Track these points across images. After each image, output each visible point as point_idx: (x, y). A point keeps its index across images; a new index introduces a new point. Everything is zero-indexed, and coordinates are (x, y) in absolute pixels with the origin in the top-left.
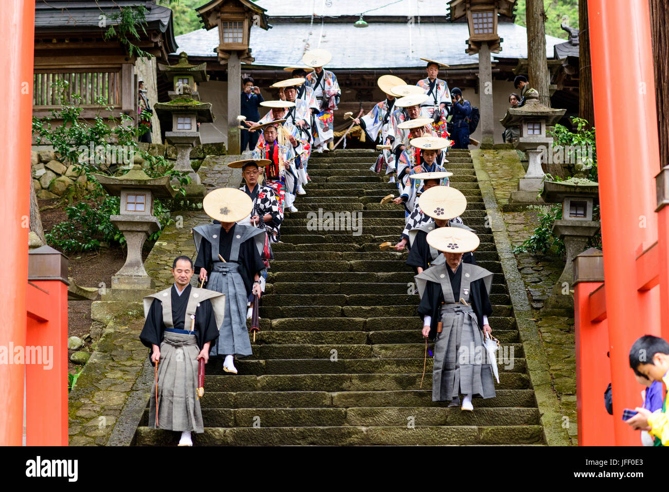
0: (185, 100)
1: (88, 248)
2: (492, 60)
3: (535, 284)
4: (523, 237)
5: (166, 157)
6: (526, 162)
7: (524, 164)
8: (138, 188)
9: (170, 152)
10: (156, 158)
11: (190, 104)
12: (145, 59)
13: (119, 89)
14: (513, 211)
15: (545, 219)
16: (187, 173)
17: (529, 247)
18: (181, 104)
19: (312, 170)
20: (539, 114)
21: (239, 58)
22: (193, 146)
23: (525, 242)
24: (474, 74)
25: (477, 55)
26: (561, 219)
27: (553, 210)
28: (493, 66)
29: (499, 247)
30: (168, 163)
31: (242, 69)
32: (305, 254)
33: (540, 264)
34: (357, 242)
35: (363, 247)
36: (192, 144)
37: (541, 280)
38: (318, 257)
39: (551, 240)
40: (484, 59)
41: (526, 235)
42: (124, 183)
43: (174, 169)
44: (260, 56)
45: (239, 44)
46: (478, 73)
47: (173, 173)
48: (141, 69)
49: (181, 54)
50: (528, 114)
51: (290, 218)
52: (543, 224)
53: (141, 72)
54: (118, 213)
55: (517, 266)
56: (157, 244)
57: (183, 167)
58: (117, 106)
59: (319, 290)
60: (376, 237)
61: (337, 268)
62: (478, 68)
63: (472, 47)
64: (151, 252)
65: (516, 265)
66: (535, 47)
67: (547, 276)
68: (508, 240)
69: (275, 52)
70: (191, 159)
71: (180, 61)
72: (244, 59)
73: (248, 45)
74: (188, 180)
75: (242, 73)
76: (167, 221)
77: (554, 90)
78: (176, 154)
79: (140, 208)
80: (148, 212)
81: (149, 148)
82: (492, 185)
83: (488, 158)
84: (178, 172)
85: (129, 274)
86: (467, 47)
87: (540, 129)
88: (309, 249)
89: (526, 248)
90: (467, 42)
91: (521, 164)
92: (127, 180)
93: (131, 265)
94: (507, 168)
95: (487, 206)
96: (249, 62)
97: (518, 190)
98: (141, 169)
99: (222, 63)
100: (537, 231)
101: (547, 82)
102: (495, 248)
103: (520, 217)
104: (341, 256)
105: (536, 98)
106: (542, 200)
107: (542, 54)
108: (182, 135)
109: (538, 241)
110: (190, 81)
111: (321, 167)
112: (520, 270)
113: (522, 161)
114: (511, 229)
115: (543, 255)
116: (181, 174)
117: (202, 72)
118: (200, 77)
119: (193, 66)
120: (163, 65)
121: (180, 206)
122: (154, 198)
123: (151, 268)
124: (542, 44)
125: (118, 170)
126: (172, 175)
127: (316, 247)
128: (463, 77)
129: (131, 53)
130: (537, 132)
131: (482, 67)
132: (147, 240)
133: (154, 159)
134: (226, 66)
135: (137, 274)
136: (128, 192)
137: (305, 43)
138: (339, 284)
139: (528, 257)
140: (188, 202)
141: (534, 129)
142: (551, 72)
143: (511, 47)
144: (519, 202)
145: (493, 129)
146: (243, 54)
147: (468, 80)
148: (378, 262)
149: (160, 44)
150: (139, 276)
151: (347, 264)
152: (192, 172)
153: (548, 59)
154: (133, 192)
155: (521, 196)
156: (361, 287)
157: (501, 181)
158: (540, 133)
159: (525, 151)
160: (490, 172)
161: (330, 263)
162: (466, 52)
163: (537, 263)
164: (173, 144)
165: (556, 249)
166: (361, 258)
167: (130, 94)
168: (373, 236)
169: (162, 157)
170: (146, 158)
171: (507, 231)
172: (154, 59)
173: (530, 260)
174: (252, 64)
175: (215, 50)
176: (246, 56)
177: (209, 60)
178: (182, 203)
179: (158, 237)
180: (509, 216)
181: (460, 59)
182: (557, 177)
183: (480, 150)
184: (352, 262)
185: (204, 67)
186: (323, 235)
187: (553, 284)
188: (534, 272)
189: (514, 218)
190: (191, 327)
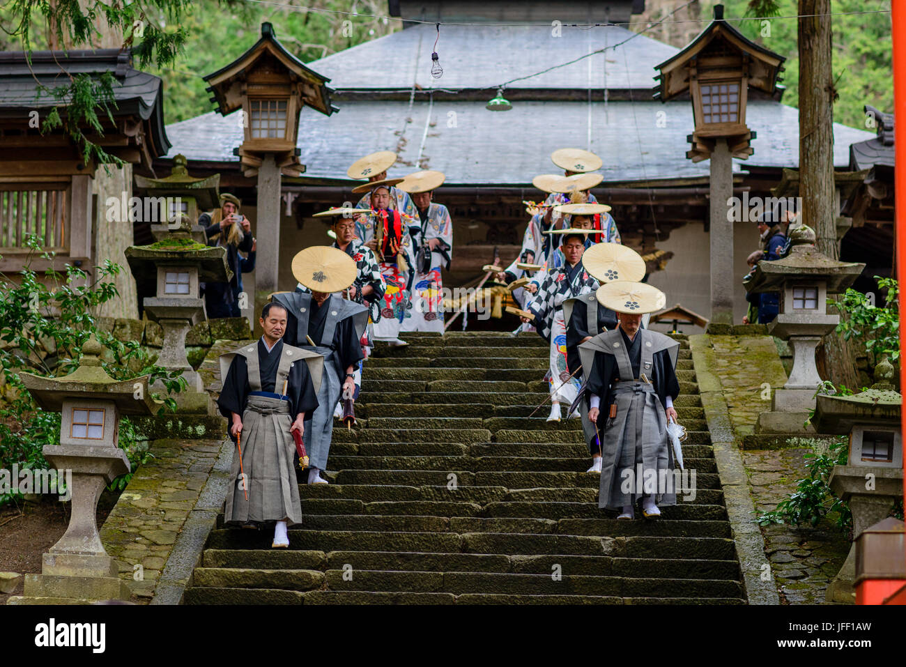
0: (180, 241)
2: (736, 168)
3: (794, 582)
4: (778, 496)
5: (145, 342)
6: (788, 358)
7: (787, 362)
8: (93, 398)
9: (151, 333)
10: (126, 345)
11: (187, 248)
12: (111, 166)
13: (66, 220)
14: (761, 448)
15: (818, 463)
16: (180, 371)
17: (788, 514)
18: (172, 248)
19: (402, 369)
20: (815, 272)
21: (278, 166)
22: (191, 324)
23: (780, 505)
24: (702, 195)
25: (708, 162)
26: (846, 464)
27: (833, 448)
28: (738, 181)
29: (732, 512)
30: (150, 353)
31: (283, 184)
32: (383, 519)
33: (806, 546)
34: (477, 500)
35: (488, 508)
36: (190, 320)
37: (806, 575)
38: (407, 526)
39: (828, 502)
40: (720, 169)
41: (783, 492)
42: (69, 388)
43: (157, 364)
44: (317, 162)
45: (278, 141)
46: (709, 194)
47: (156, 372)
48: (105, 184)
49: (176, 157)
50: (796, 272)
51: (359, 454)
52: (813, 474)
53: (106, 188)
54: (57, 441)
55: (765, 548)
56: (123, 496)
57: (173, 361)
58: (60, 251)
59: (406, 585)
60: (511, 491)
61: (439, 545)
62: (707, 185)
63: (699, 147)
64: (113, 511)
65: (762, 546)
66: (813, 149)
67: (818, 567)
68: (749, 501)
69: (344, 154)
70: (187, 346)
71: (173, 169)
72: (289, 167)
73: (295, 141)
74: (181, 384)
75: (283, 192)
76: (142, 458)
77: (845, 227)
78: (162, 337)
79: (96, 433)
80: (108, 440)
81: (115, 326)
82: (725, 400)
83: (719, 350)
84: (164, 369)
85: (73, 549)
86: (689, 147)
87: (816, 299)
88: (391, 510)
89: (781, 514)
90: (689, 139)
91: (780, 363)
92: (74, 384)
93: (78, 534)
94: (755, 369)
95: (714, 438)
96: (294, 174)
97: (773, 409)
98: (99, 365)
99: (248, 174)
100: (803, 485)
101: (833, 212)
102: (725, 515)
103: (773, 459)
104: (448, 525)
105: (811, 242)
106: (812, 429)
107: (825, 161)
108: (172, 304)
109: (804, 503)
110: (190, 206)
111: (419, 364)
112: (768, 555)
113: (783, 358)
114: (757, 480)
115: (812, 528)
116: (169, 373)
117: (211, 191)
118: (208, 200)
119: (195, 180)
120: (143, 178)
121: (165, 430)
122: (119, 415)
123: (112, 540)
124: (826, 143)
125: (61, 364)
126: (153, 375)
127: (403, 507)
128: (683, 201)
129: (87, 158)
130: (810, 304)
131: (715, 185)
132: (106, 490)
133: (122, 346)
134: (255, 178)
135: (88, 550)
136: (76, 405)
137: (398, 138)
138: (442, 573)
139: (784, 531)
140: (180, 423)
141: (804, 300)
142: (842, 195)
143: (774, 147)
144: (772, 431)
145: (732, 297)
146: (286, 158)
147: (692, 207)
148: (512, 537)
149: (139, 141)
150: (90, 553)
151: (457, 539)
152: (189, 370)
153: (838, 169)
154: (82, 405)
155: (777, 422)
156: (480, 579)
157: (743, 394)
158: (817, 307)
159: (787, 338)
160: (722, 377)
161: (427, 536)
162: (688, 157)
163: (801, 544)
164: (157, 320)
165: (835, 518)
166: (483, 529)
167: (84, 229)
168: (505, 489)
169: (136, 343)
170: (109, 345)
171: (749, 483)
172: (128, 167)
173: (789, 537)
174: (301, 175)
175: (236, 152)
176: (290, 162)
177: (227, 170)
178: (170, 424)
179: (126, 484)
180: (753, 458)
181: (678, 169)
182: (843, 388)
183: (707, 336)
184: (467, 535)
185: (215, 181)
186: (417, 486)
187: (827, 582)
188: (794, 559)
189: (762, 460)
190: (283, 391)
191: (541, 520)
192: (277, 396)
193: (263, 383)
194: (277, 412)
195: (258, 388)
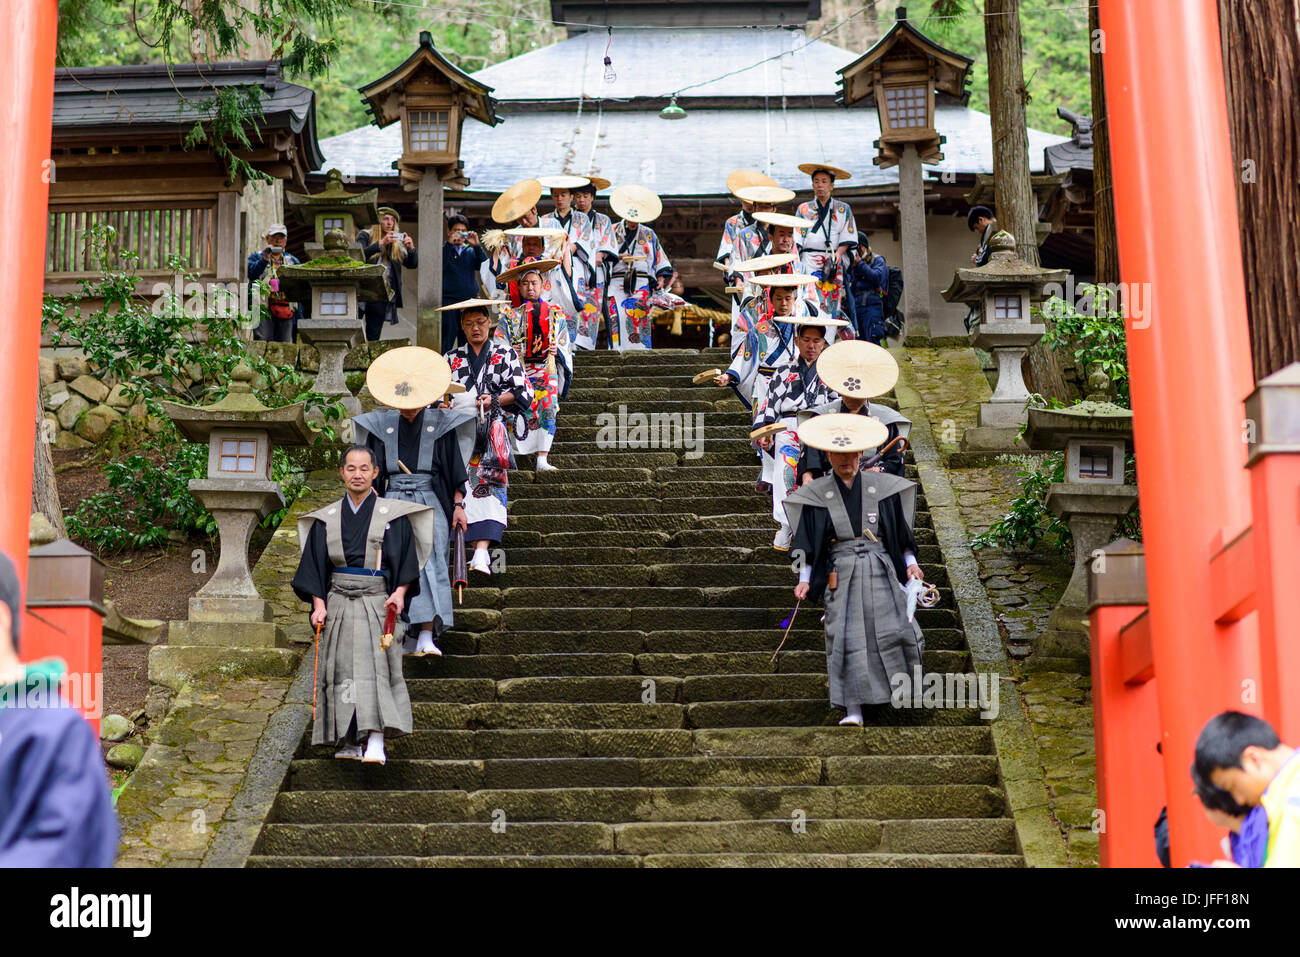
0: (337, 259)
1: (146, 543)
2: (925, 176)
3: (1013, 609)
4: (989, 517)
5: (299, 368)
6: (993, 371)
7: (990, 374)
8: (243, 428)
9: (306, 357)
10: (279, 369)
11: (344, 266)
12: (260, 183)
13: (212, 239)
14: (969, 466)
15: (1032, 482)
16: (339, 396)
17: (1002, 537)
18: (327, 266)
19: (578, 390)
20: (1017, 279)
21: (439, 180)
22: (350, 346)
23: (993, 527)
24: (890, 204)
25: (895, 169)
26: (1062, 481)
27: (1046, 464)
28: (927, 188)
29: (941, 536)
30: (303, 379)
31: (446, 199)
32: (564, 552)
33: (1024, 570)
34: (664, 528)
35: (677, 538)
36: (348, 343)
37: (1025, 602)
38: (590, 558)
39: (1044, 523)
40: (910, 175)
41: (996, 514)
42: (217, 417)
43: (313, 390)
44: (480, 176)
45: (440, 153)
46: (898, 201)
47: (312, 398)
48: (254, 202)
49: (330, 172)
50: (997, 280)
51: (534, 482)
52: (1028, 492)
53: (255, 206)
54: (204, 475)
55: (979, 574)
56: (278, 533)
57: (330, 386)
58: (207, 272)
59: (591, 623)
60: (702, 518)
61: (626, 579)
62: (897, 193)
63: (886, 153)
64: (267, 550)
65: (976, 571)
66: (1007, 153)
67: (1037, 592)
68: (960, 524)
69: (509, 167)
70: (345, 370)
71: (328, 184)
72: (451, 180)
73: (458, 154)
74: (340, 410)
75: (445, 207)
76: (298, 491)
77: (1044, 233)
78: (318, 361)
79: (247, 465)
80: (261, 473)
81: (266, 350)
82: (927, 416)
83: (918, 363)
84: (321, 394)
85: (223, 593)
86: (876, 153)
87: (1020, 308)
88: (571, 541)
89: (995, 537)
90: (876, 144)
91: (983, 375)
92: (223, 413)
93: (228, 576)
94: (957, 383)
95: (917, 457)
96: (457, 187)
97: (979, 424)
98: (250, 391)
99: (408, 188)
100: (1017, 504)
101: (1031, 218)
102: (933, 539)
103: (982, 478)
104: (634, 556)
105: (1012, 249)
106: (1025, 444)
107: (1021, 165)
108: (329, 326)
109: (1019, 524)
110: (346, 223)
111: (596, 385)
112: (984, 581)
113: (986, 370)
114: (966, 500)
115: (1028, 551)
116: (326, 399)
117: (369, 207)
118: (366, 216)
119: (352, 195)
120: (295, 195)
121: (323, 461)
122: (273, 444)
123: (266, 581)
124: (1021, 147)
125: (208, 392)
126: (309, 401)
127: (584, 538)
128: (869, 210)
129: (233, 174)
130: (1013, 313)
131: (904, 190)
132: (258, 527)
133: (275, 371)
134: (415, 193)
135: (238, 593)
136: (225, 436)
137: (566, 150)
138: (630, 609)
139: (999, 555)
141: (1007, 309)
142: (1039, 199)
143: (962, 153)
144: (980, 449)
145: (927, 308)
146: (448, 170)
147: (879, 216)
148: (704, 568)
149: (290, 155)
150: (241, 596)
151: (644, 571)
152: (347, 396)
153: (1034, 174)
154: (233, 436)
155: (984, 438)
156: (673, 615)
157: (946, 409)
158: (1020, 316)
159: (991, 350)
160: (922, 392)
161: (612, 569)
162: (875, 164)
163: (1018, 568)
164: (312, 343)
165: (1054, 540)
166: (673, 560)
167: (231, 248)
168: (695, 516)
169: (291, 368)
170: (260, 370)
171: (958, 504)
172: (278, 183)
173: (1005, 561)
174: (465, 189)
175: (395, 165)
176: (454, 175)
177: (385, 185)
178: (328, 454)
179: (280, 520)
180: (961, 477)
181: (863, 177)
182: (1054, 400)
183: (904, 349)
184: (655, 567)
185: (373, 196)
186: (599, 515)
187: (1050, 609)
188: (1011, 585)
189: (971, 480)
190: (375, 564)
191: (735, 549)
192: (368, 573)
193: (347, 557)
194: (369, 593)
195: (341, 562)
